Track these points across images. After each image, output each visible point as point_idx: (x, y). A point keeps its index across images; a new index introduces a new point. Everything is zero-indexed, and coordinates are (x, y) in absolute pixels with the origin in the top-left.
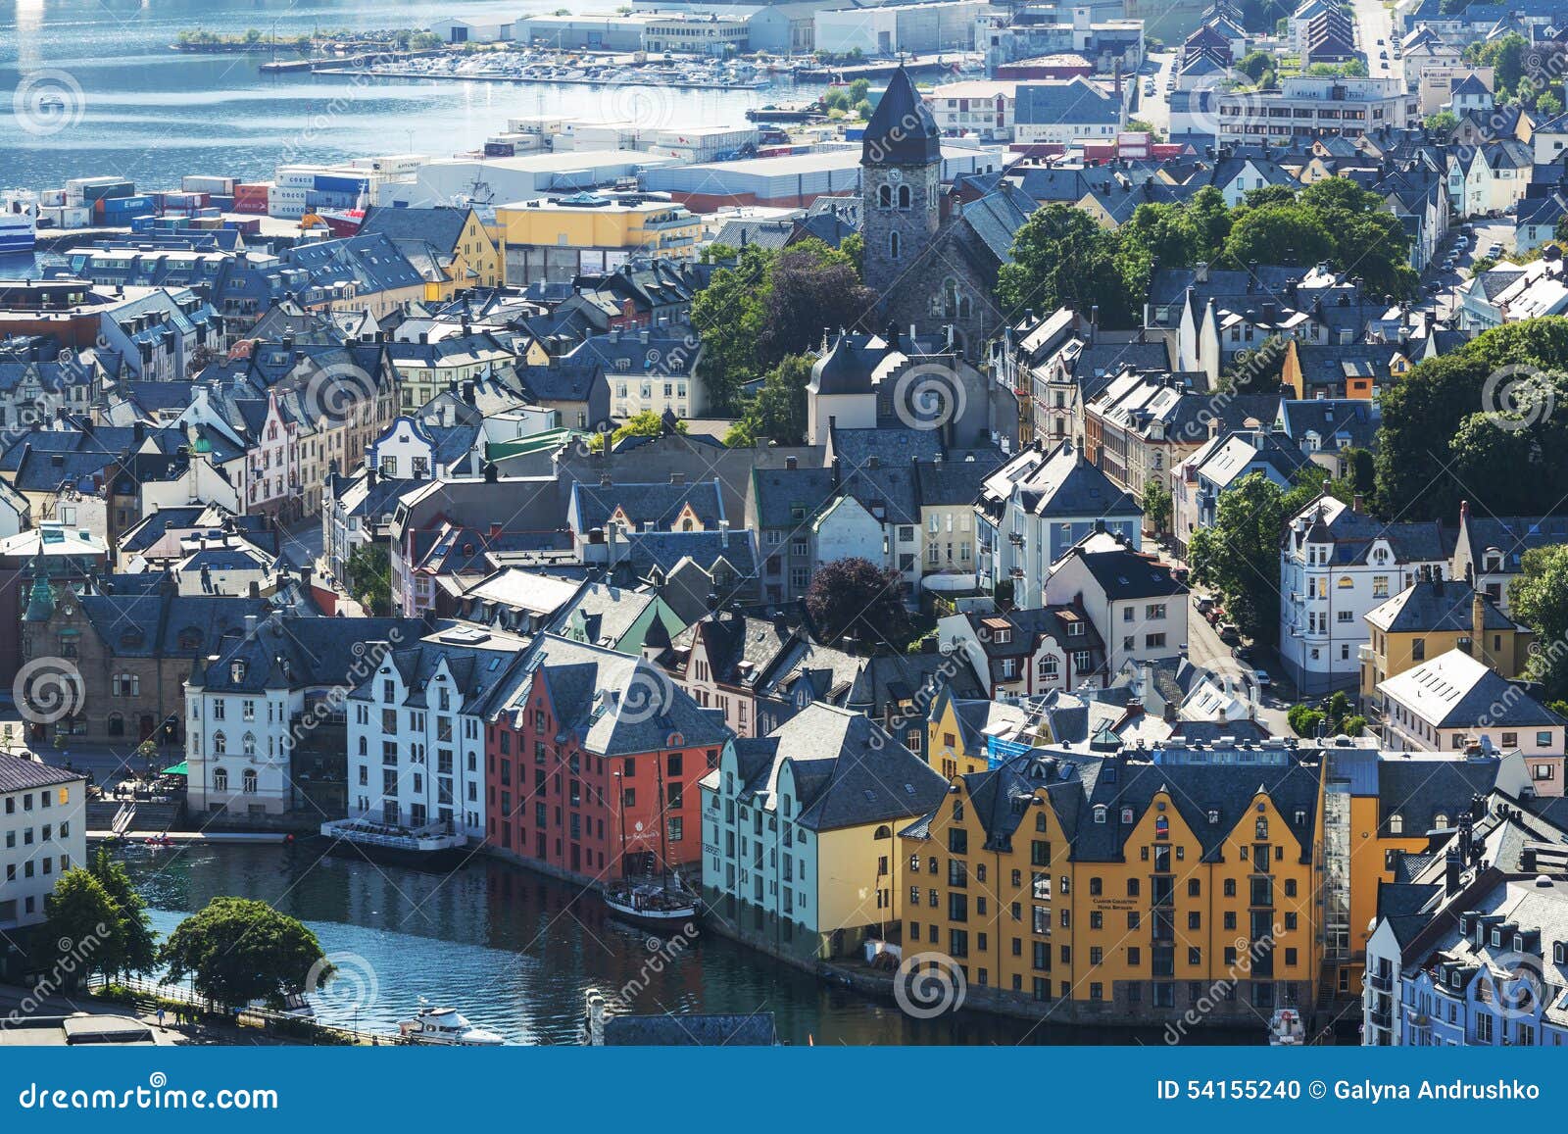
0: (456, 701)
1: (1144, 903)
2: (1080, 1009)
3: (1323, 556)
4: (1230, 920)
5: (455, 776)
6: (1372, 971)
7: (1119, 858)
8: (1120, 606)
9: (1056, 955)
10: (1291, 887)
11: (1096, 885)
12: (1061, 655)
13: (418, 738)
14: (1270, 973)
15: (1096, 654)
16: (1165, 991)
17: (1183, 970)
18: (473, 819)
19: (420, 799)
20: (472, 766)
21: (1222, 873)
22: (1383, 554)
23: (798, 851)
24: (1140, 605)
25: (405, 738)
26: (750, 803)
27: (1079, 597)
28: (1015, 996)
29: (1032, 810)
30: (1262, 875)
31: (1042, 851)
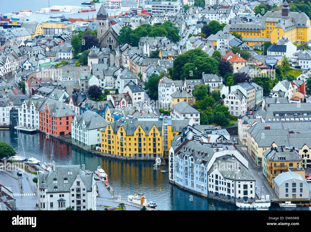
0: (35, 108)
1: (137, 142)
2: (128, 158)
3: (164, 86)
4: (150, 144)
5: (35, 119)
6: (170, 154)
8: (134, 94)
9: (124, 149)
10: (159, 139)
11: (130, 139)
12: (125, 101)
13: (29, 114)
14: (156, 152)
15: (130, 100)
16: (140, 155)
17: (143, 152)
18: (37, 126)
19: (29, 123)
20: (37, 118)
21: (148, 137)
22: (173, 85)
23: (85, 133)
24: (137, 93)
25: (27, 113)
26: (78, 125)
27: (128, 92)
28: (118, 155)
29: (120, 128)
30: (154, 138)
31: (122, 134)
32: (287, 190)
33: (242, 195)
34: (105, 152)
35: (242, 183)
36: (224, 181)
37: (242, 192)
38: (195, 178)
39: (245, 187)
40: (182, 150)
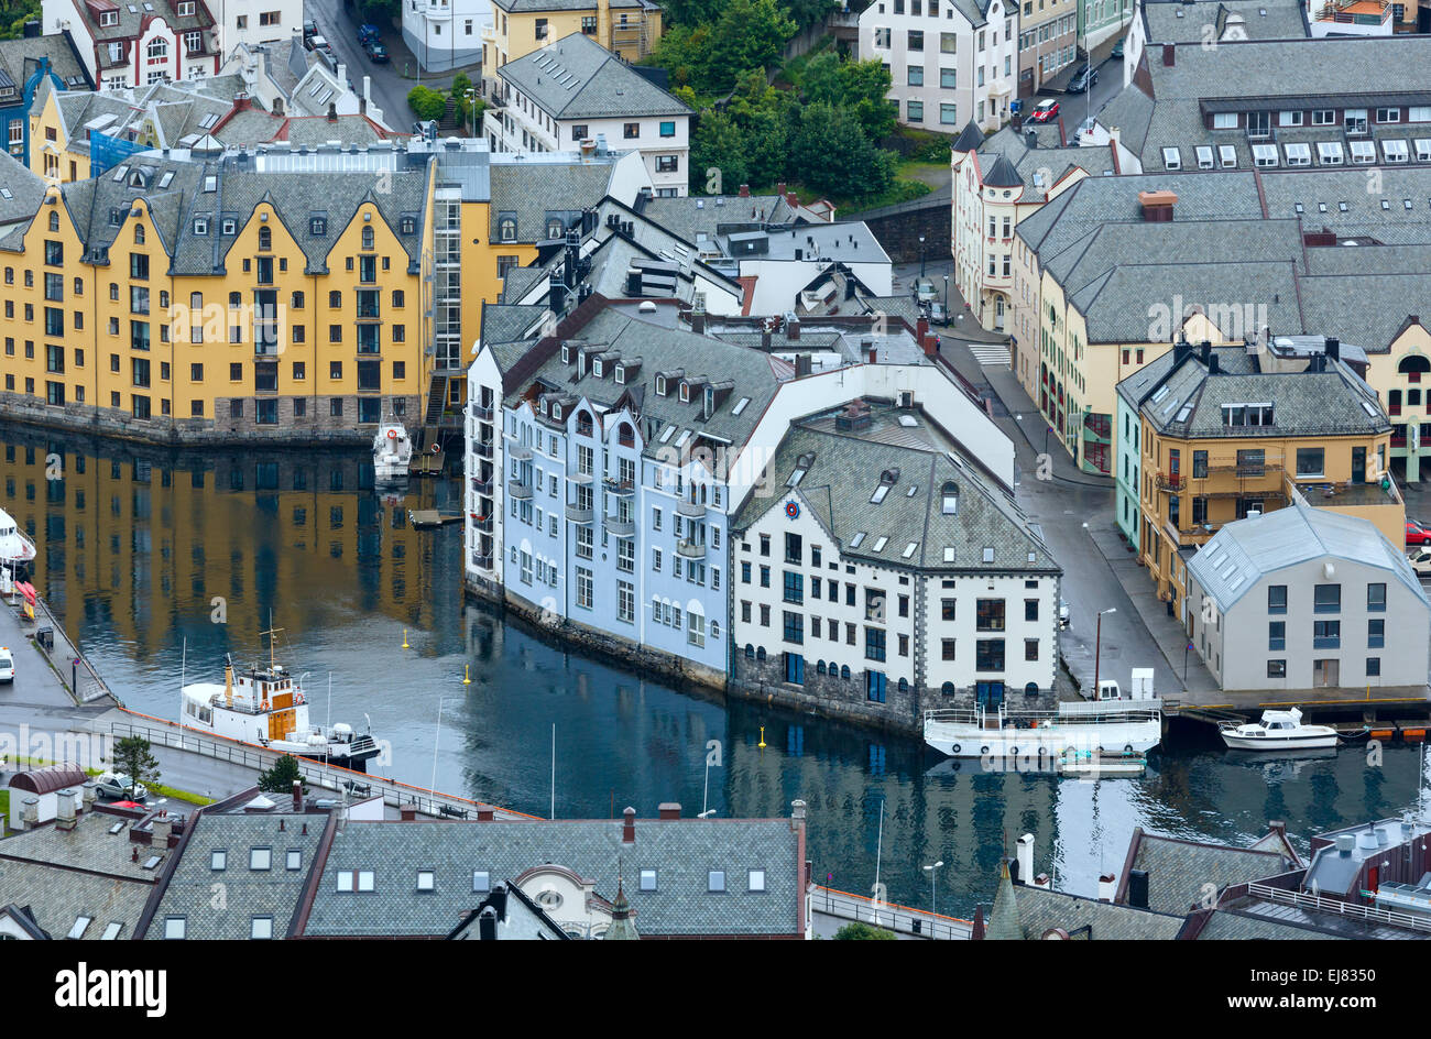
2: (180, 428)
4: (336, 333)
6: (474, 397)
9: (155, 371)
10: (399, 298)
11: (196, 299)
12: (172, 39)
14: (377, 387)
15: (206, 33)
16: (267, 409)
17: (287, 386)
21: (326, 287)
28: (114, 413)
29: (130, 223)
30: (369, 287)
31: (141, 265)
32: (1277, 631)
33: (964, 673)
34: (20, 389)
35: (969, 592)
36: (842, 577)
37: (967, 653)
38: (642, 559)
39: (990, 613)
40: (557, 372)
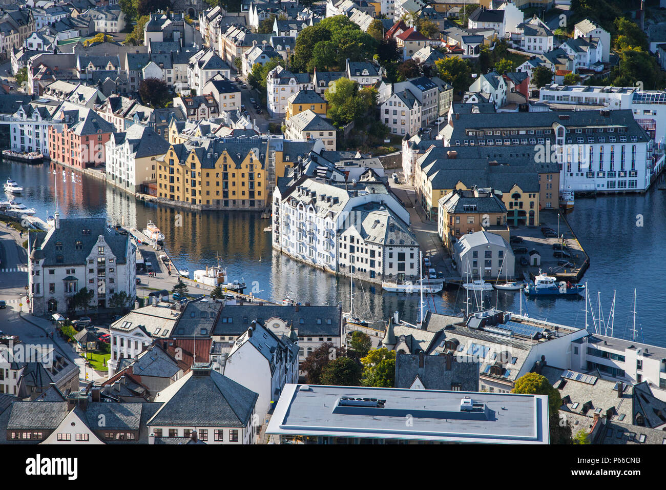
0: (41, 118)
1: (220, 179)
2: (204, 207)
3: (277, 82)
4: (243, 184)
5: (40, 139)
6: (274, 201)
7: (214, 167)
8: (223, 95)
9: (197, 193)
10: (259, 175)
11: (208, 175)
12: (207, 109)
13: (30, 129)
14: (254, 197)
15: (216, 109)
16: (226, 203)
17: (231, 197)
18: (46, 151)
19: (31, 145)
20: (46, 136)
21: (241, 171)
22: (292, 82)
24: (228, 95)
25: (26, 129)
26: (118, 150)
27: (212, 93)
28: (187, 203)
29: (191, 155)
30: (251, 172)
31: (193, 165)
32: (475, 263)
34: (163, 196)
35: (396, 251)
36: (364, 247)
37: (395, 266)
39: (402, 256)
40: (295, 194)
